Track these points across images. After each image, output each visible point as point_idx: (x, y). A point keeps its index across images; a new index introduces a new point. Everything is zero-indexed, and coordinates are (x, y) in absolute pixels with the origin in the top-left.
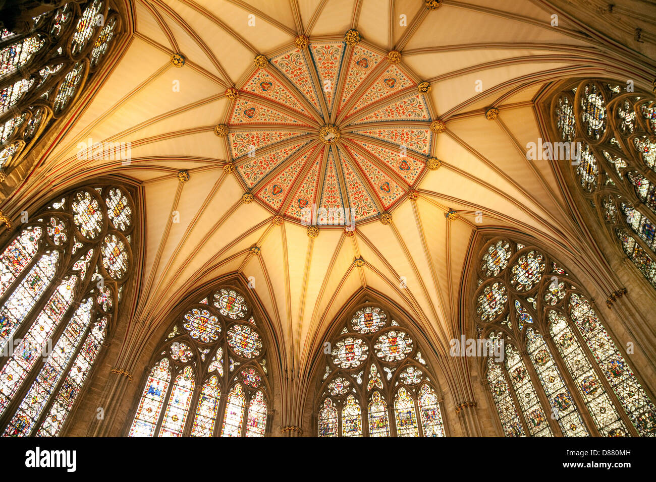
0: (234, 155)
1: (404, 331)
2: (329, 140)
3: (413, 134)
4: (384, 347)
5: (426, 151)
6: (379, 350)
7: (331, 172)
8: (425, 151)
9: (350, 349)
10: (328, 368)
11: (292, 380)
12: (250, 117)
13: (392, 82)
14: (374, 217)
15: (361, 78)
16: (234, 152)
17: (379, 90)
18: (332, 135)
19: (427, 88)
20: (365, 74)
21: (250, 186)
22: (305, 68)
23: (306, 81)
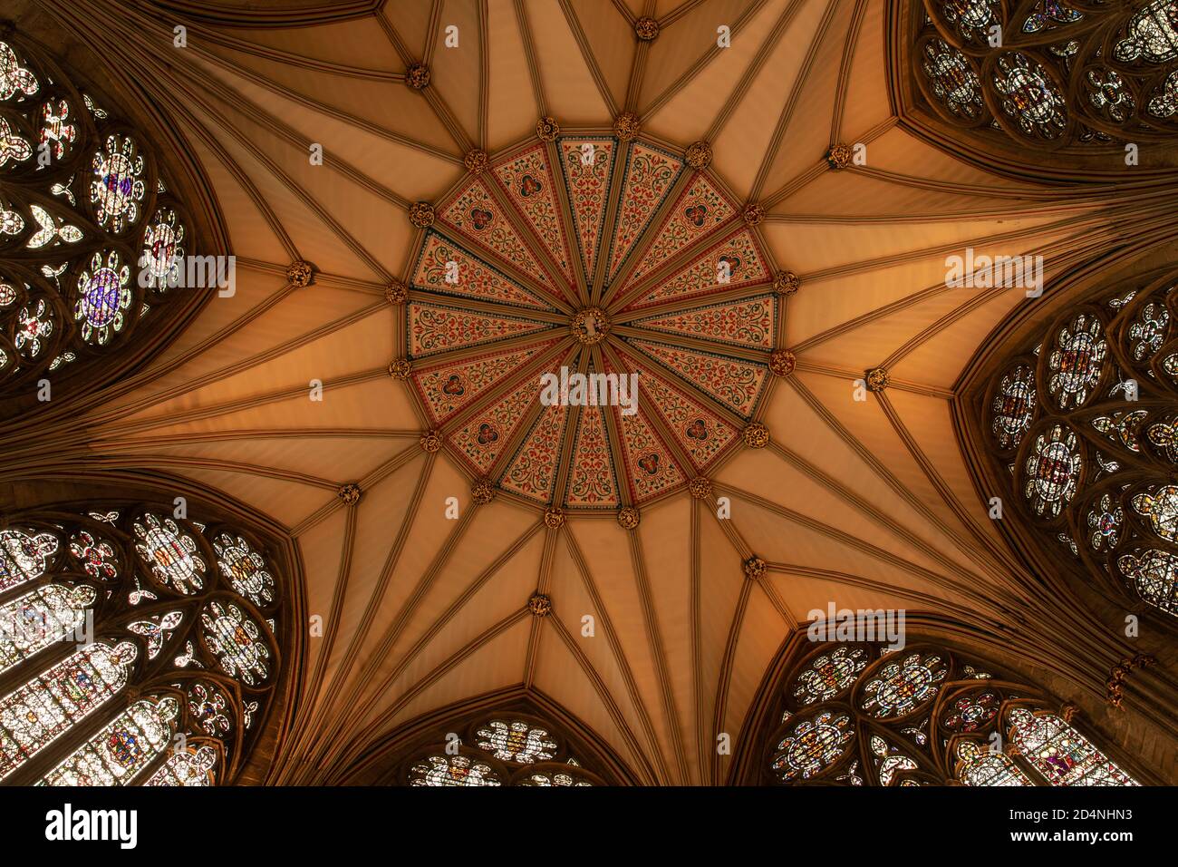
0: (543, 498)
1: (1057, 331)
2: (597, 329)
3: (639, 179)
4: (1071, 385)
5: (676, 164)
6: (1072, 398)
7: (665, 355)
8: (675, 167)
9: (1048, 465)
10: (1063, 537)
11: (1023, 622)
12: (495, 438)
13: (529, 184)
14: (777, 307)
15: (510, 233)
16: (538, 495)
17: (541, 211)
18: (589, 322)
19: (546, 123)
20: (503, 223)
21: (614, 503)
22: (456, 314)
23: (480, 323)
